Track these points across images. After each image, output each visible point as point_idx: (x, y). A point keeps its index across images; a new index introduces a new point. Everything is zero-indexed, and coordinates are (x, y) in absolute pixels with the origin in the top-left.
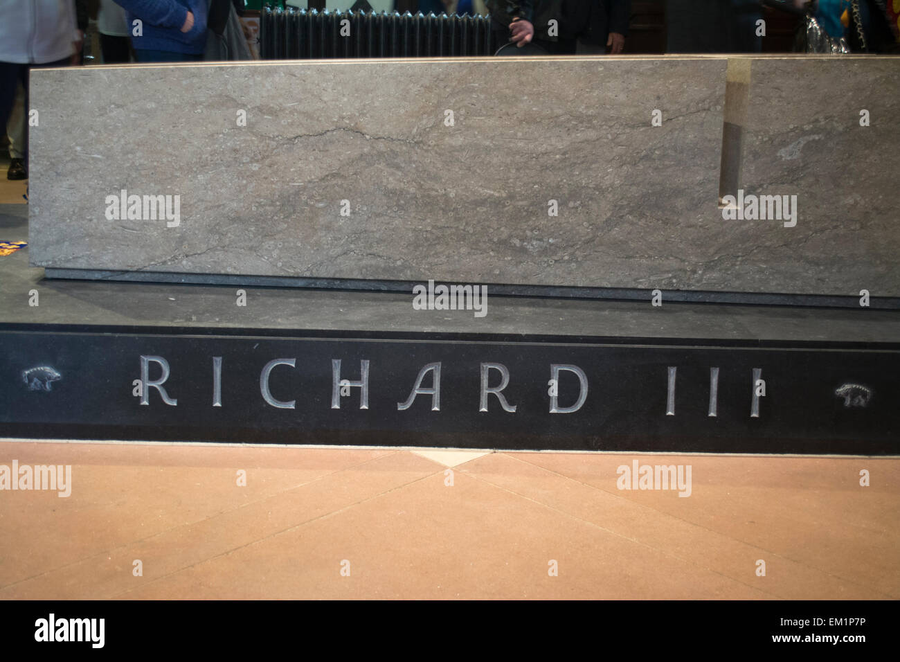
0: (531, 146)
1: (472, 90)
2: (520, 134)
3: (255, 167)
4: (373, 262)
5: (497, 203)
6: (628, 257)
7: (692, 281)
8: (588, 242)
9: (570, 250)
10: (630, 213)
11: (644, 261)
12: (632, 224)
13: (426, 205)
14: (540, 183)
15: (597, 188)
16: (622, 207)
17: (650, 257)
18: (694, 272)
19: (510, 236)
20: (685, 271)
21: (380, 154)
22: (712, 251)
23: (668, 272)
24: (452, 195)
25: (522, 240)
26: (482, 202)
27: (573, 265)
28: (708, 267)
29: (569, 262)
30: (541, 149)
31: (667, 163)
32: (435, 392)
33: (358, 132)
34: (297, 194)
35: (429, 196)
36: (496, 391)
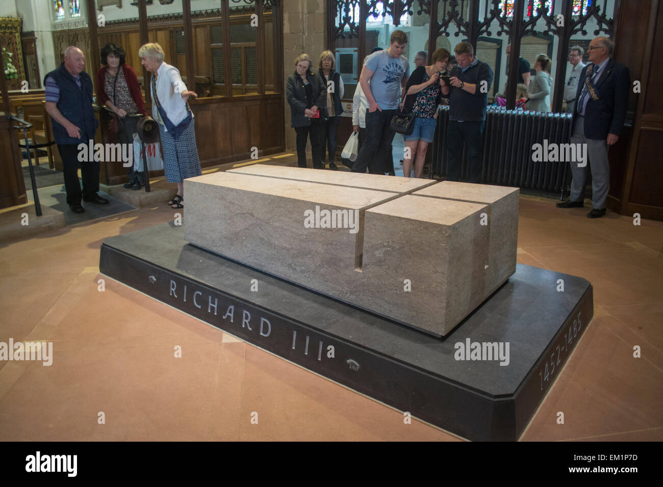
0: (297, 231)
1: (281, 207)
2: (294, 226)
3: (229, 221)
4: (257, 261)
5: (288, 250)
6: (326, 281)
7: (346, 297)
8: (313, 272)
9: (309, 273)
10: (326, 264)
11: (330, 284)
12: (327, 268)
13: (269, 245)
14: (300, 245)
15: (316, 252)
16: (324, 261)
17: (332, 283)
18: (347, 294)
19: (292, 263)
20: (344, 293)
21: (258, 224)
22: (352, 286)
23: (338, 291)
24: (276, 244)
25: (295, 265)
26: (284, 248)
27: (309, 279)
28: (352, 293)
29: (308, 277)
30: (300, 233)
31: (337, 247)
32: (232, 315)
33: (252, 215)
34: (239, 233)
35: (270, 242)
36: (247, 321)
